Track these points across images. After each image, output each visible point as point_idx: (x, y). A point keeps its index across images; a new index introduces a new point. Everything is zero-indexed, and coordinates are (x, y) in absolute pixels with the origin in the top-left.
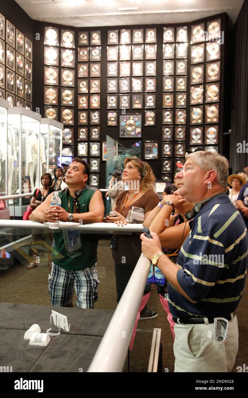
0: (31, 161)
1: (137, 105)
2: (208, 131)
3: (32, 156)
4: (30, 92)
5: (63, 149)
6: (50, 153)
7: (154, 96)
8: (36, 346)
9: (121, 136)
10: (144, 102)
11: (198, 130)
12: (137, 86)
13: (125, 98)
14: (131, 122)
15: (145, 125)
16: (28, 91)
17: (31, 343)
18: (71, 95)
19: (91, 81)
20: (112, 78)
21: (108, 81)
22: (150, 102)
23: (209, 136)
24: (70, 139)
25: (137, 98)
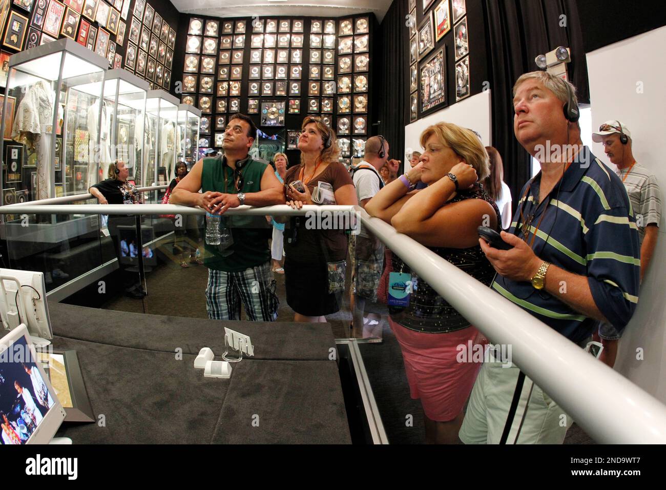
0: (167, 151)
1: (281, 93)
2: (356, 122)
3: (168, 146)
4: (168, 80)
5: (200, 139)
6: (187, 144)
7: (300, 83)
8: (214, 378)
9: (262, 125)
10: (288, 89)
11: (346, 120)
12: (281, 73)
13: (268, 84)
14: (274, 109)
15: (289, 113)
16: (167, 79)
17: (206, 375)
18: (210, 82)
19: (233, 68)
20: (255, 64)
21: (251, 67)
22: (295, 89)
23: (357, 126)
24: (206, 129)
25: (280, 85)
